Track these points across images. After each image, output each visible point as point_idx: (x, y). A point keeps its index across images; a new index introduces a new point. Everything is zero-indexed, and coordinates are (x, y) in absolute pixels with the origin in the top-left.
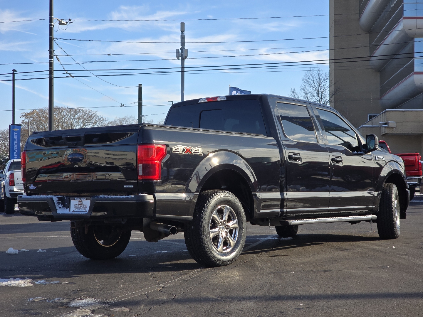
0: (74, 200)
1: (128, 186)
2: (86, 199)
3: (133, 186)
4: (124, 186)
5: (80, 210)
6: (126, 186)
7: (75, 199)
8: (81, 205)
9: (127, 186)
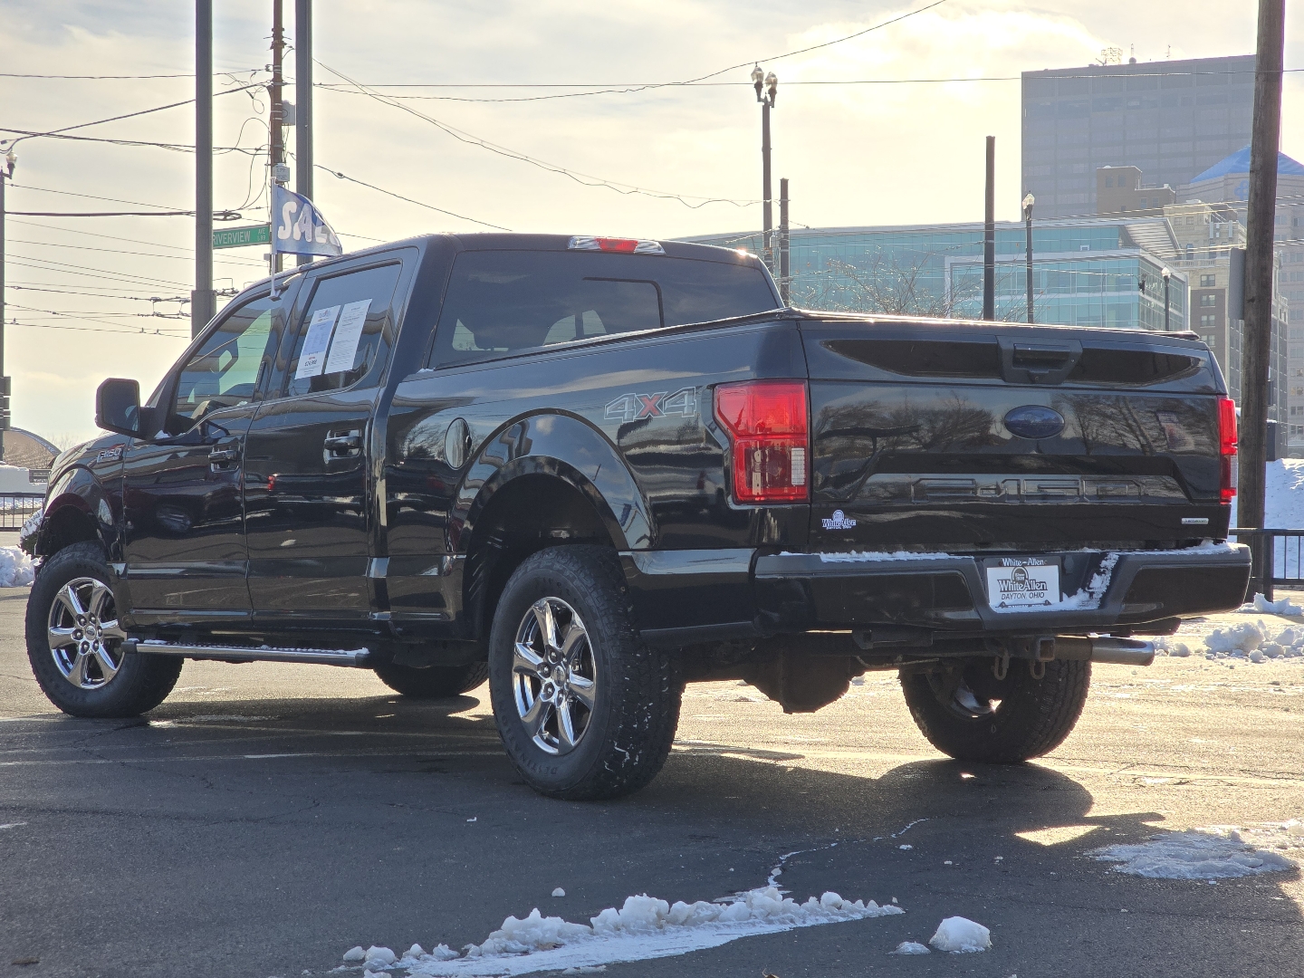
0: (1001, 565)
1: (1195, 519)
2: (1048, 564)
3: (1207, 520)
4: (1184, 520)
5: (1022, 601)
6: (1188, 519)
7: (1005, 561)
8: (1023, 582)
9: (1190, 519)
